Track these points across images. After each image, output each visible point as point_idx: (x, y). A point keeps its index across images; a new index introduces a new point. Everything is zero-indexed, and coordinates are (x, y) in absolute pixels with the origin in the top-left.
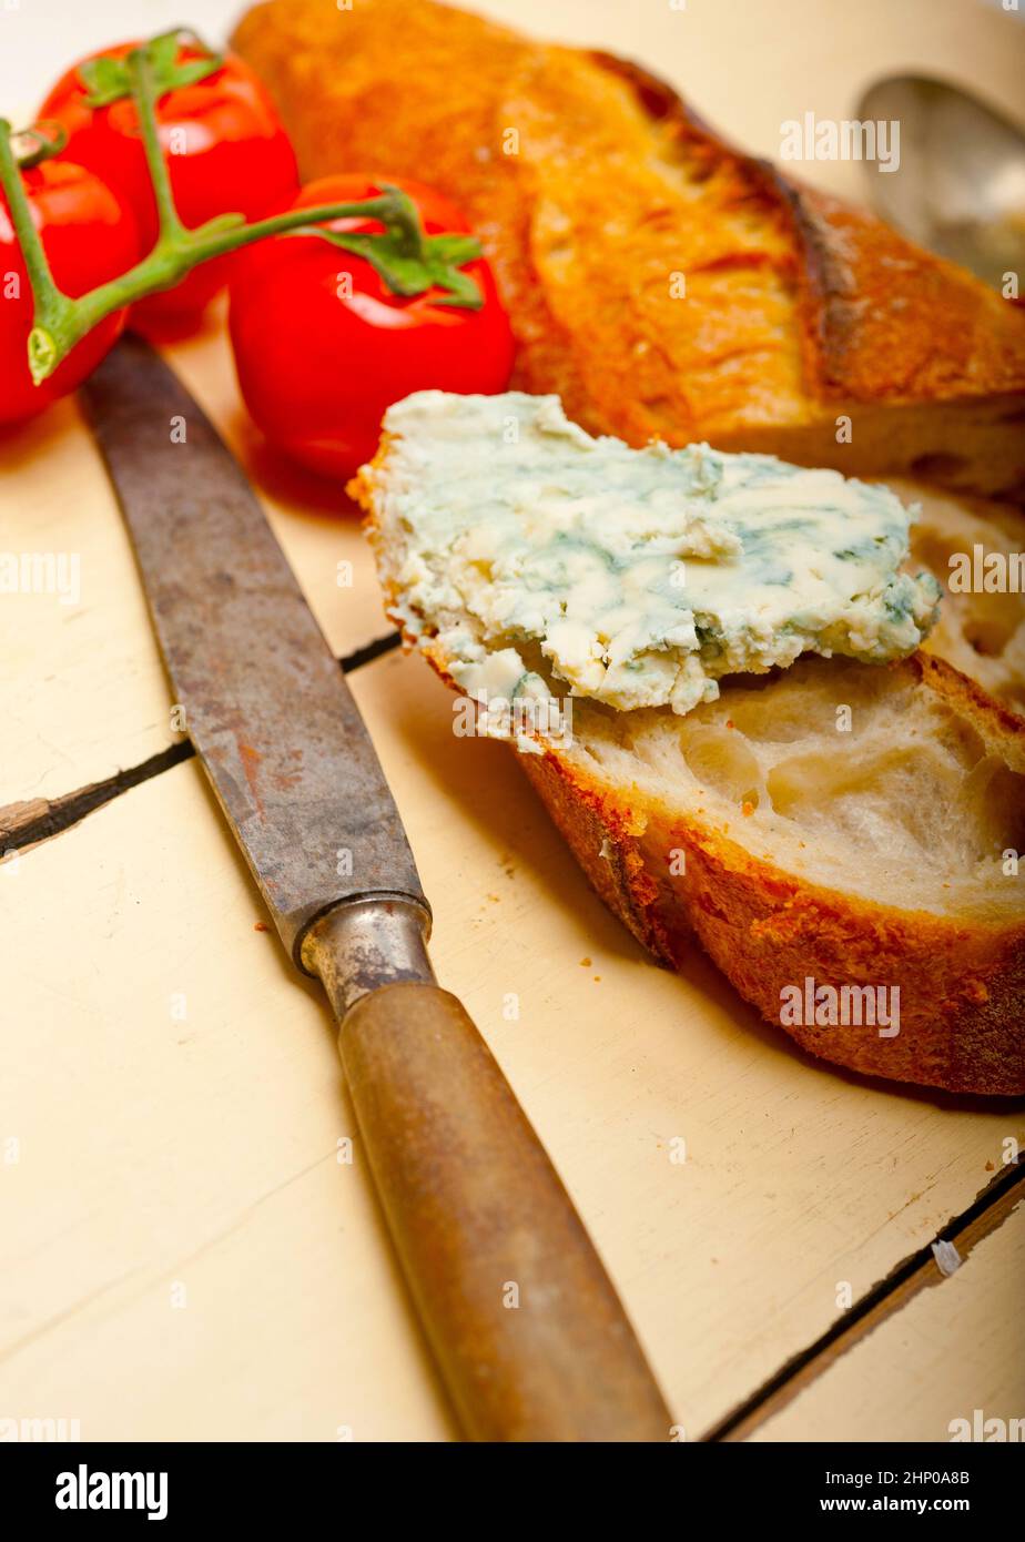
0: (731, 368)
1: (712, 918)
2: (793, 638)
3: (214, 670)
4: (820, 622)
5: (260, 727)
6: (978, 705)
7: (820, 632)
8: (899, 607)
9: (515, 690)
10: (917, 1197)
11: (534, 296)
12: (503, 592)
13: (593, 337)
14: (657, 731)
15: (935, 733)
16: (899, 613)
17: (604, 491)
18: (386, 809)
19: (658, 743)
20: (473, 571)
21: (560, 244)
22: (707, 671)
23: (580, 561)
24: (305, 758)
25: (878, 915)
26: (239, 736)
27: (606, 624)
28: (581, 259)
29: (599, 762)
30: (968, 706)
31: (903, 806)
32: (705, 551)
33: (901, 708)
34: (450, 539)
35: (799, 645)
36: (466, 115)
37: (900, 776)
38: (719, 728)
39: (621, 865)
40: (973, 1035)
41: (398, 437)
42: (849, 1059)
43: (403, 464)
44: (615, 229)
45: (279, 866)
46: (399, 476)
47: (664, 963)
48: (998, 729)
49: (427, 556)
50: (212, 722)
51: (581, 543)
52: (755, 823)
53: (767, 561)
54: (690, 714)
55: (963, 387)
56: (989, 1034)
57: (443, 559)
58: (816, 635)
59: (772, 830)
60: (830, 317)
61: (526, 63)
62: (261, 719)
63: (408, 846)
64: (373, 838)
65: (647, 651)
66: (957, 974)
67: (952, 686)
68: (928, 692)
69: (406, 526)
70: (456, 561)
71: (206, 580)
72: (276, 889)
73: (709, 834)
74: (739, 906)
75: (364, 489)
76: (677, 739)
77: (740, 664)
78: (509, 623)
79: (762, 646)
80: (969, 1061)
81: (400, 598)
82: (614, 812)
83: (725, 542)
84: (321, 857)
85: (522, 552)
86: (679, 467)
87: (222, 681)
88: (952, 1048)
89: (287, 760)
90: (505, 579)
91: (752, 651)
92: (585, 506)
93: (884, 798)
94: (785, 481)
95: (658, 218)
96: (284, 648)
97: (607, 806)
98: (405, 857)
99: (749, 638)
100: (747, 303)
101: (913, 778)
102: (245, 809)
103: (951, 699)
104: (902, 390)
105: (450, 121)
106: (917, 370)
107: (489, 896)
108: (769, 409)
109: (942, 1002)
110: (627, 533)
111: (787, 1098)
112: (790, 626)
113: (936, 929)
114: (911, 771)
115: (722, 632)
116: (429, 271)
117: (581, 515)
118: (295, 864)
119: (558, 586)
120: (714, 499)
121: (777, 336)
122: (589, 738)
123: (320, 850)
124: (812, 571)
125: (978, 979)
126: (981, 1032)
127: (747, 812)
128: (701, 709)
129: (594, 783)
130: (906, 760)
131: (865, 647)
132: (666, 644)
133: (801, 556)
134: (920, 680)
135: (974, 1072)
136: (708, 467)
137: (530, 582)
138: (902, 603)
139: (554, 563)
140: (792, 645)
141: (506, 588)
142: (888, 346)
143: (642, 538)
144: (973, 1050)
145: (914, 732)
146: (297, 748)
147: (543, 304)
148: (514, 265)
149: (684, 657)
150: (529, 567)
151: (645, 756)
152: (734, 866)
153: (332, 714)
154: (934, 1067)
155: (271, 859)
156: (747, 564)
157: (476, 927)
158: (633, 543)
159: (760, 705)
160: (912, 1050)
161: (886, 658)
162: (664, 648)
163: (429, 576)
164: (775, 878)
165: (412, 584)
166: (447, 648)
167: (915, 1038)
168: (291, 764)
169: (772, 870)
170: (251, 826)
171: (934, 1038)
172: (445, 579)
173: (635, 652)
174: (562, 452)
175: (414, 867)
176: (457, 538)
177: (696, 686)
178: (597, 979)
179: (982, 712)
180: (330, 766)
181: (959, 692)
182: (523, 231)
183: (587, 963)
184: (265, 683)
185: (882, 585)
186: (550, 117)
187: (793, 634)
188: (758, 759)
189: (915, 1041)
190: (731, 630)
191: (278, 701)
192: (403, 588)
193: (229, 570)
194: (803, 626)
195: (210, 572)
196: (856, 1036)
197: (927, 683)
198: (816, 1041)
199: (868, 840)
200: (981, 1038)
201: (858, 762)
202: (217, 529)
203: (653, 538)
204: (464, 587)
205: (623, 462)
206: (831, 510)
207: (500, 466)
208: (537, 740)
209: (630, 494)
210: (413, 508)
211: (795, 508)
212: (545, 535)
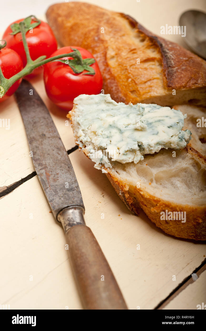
0: (149, 83)
1: (144, 206)
2: (159, 146)
3: (41, 156)
4: (165, 142)
5: (50, 168)
6: (200, 157)
7: (165, 144)
8: (181, 138)
9: (101, 160)
10: (188, 264)
11: (108, 69)
12: (98, 138)
13: (120, 78)
14: (131, 167)
15: (191, 164)
16: (181, 139)
17: (119, 115)
18: (76, 185)
19: (132, 169)
20: (92, 133)
21: (113, 57)
22: (141, 153)
23: (114, 131)
24: (59, 175)
25: (177, 206)
26: (46, 171)
27: (119, 145)
28: (117, 61)
29: (119, 175)
30: (197, 158)
31: (184, 179)
32: (140, 128)
33: (184, 158)
35: (160, 147)
36: (93, 30)
37: (184, 173)
38: (144, 166)
39: (124, 196)
40: (200, 229)
41: (77, 105)
42: (174, 234)
43: (78, 110)
44: (124, 54)
45: (53, 199)
46: (77, 113)
47: (135, 215)
48: (204, 163)
49: (83, 130)
50: (40, 168)
51: (114, 127)
52: (152, 187)
53: (153, 130)
54: (137, 163)
55: (197, 85)
56: (203, 229)
57: (86, 131)
58: (164, 145)
59: (155, 188)
60: (168, 72)
61: (106, 17)
62: (51, 166)
63: (81, 193)
64: (73, 192)
65: (128, 151)
66: (195, 217)
67: (194, 153)
68: (189, 155)
69: (79, 124)
70: (89, 131)
71: (40, 136)
72: (52, 205)
73: (142, 190)
74: (149, 204)
75: (70, 116)
76: (135, 168)
77: (148, 152)
78: (99, 145)
79: (152, 148)
80: (199, 234)
81: (78, 139)
82: (122, 185)
83: (143, 126)
84: (62, 197)
85: (102, 129)
86: (136, 108)
87: (42, 158)
88: (195, 232)
89: (56, 175)
90: (99, 135)
91: (150, 149)
92: (115, 119)
93: (180, 178)
94: (158, 110)
95: (133, 51)
96: (56, 150)
97: (120, 184)
98: (80, 196)
99: (149, 147)
100: (152, 69)
101: (186, 174)
102: (46, 187)
103: (194, 156)
104: (184, 87)
105: (90, 31)
106: (188, 82)
107: (99, 202)
108: (156, 92)
109: (192, 223)
110: (124, 124)
111: (161, 243)
112: (158, 144)
113: (190, 208)
114: (186, 172)
115: (144, 146)
116: (83, 67)
117: (114, 121)
118: (57, 199)
119: (109, 137)
120: (143, 116)
121: (158, 76)
122: (117, 169)
123: (62, 195)
124: (163, 131)
125: (200, 218)
126: (201, 228)
127: (150, 184)
128: (140, 162)
129: (118, 179)
130: (185, 170)
131: (175, 147)
132: (132, 149)
133: (161, 128)
134: (187, 152)
135: (200, 236)
136: (141, 109)
137: (104, 136)
138: (182, 137)
139: (108, 132)
140: (159, 148)
141: (99, 138)
142: (181, 77)
143: (127, 125)
144: (200, 232)
145: (186, 164)
146: (57, 172)
147: (109, 71)
148: (103, 62)
149: (136, 151)
150: (104, 133)
151: (129, 173)
152: (147, 197)
153: (65, 164)
154: (192, 236)
155: (52, 198)
156: (149, 130)
157: (96, 209)
158: (125, 126)
159: (153, 160)
160: (187, 232)
161: (179, 149)
162: (131, 150)
163: (84, 135)
164: (155, 199)
165: (80, 136)
166: (87, 150)
167: (187, 230)
168: (56, 176)
169: (155, 197)
170: (48, 191)
171: (191, 230)
172: (87, 135)
173: (125, 151)
174: (111, 106)
175: (82, 198)
176: (89, 126)
177: (139, 157)
178: (121, 219)
179: (200, 159)
180: (65, 176)
181: (196, 155)
182: (105, 55)
183: (119, 215)
184: (51, 158)
185: (178, 133)
186: (110, 30)
187: (159, 145)
188: (153, 172)
189: (188, 231)
190: (145, 145)
191: (54, 162)
192: (79, 137)
193: (45, 133)
194: (161, 143)
195: (41, 134)
196: (175, 230)
197: (189, 153)
198: (167, 231)
199: (177, 187)
200: (201, 229)
201: (174, 171)
202: (42, 124)
203: (129, 125)
204: (91, 137)
205: (124, 108)
206: (167, 117)
207: (98, 110)
208: (106, 170)
209: (125, 115)
210: (80, 120)
211: (159, 117)
212: (107, 125)
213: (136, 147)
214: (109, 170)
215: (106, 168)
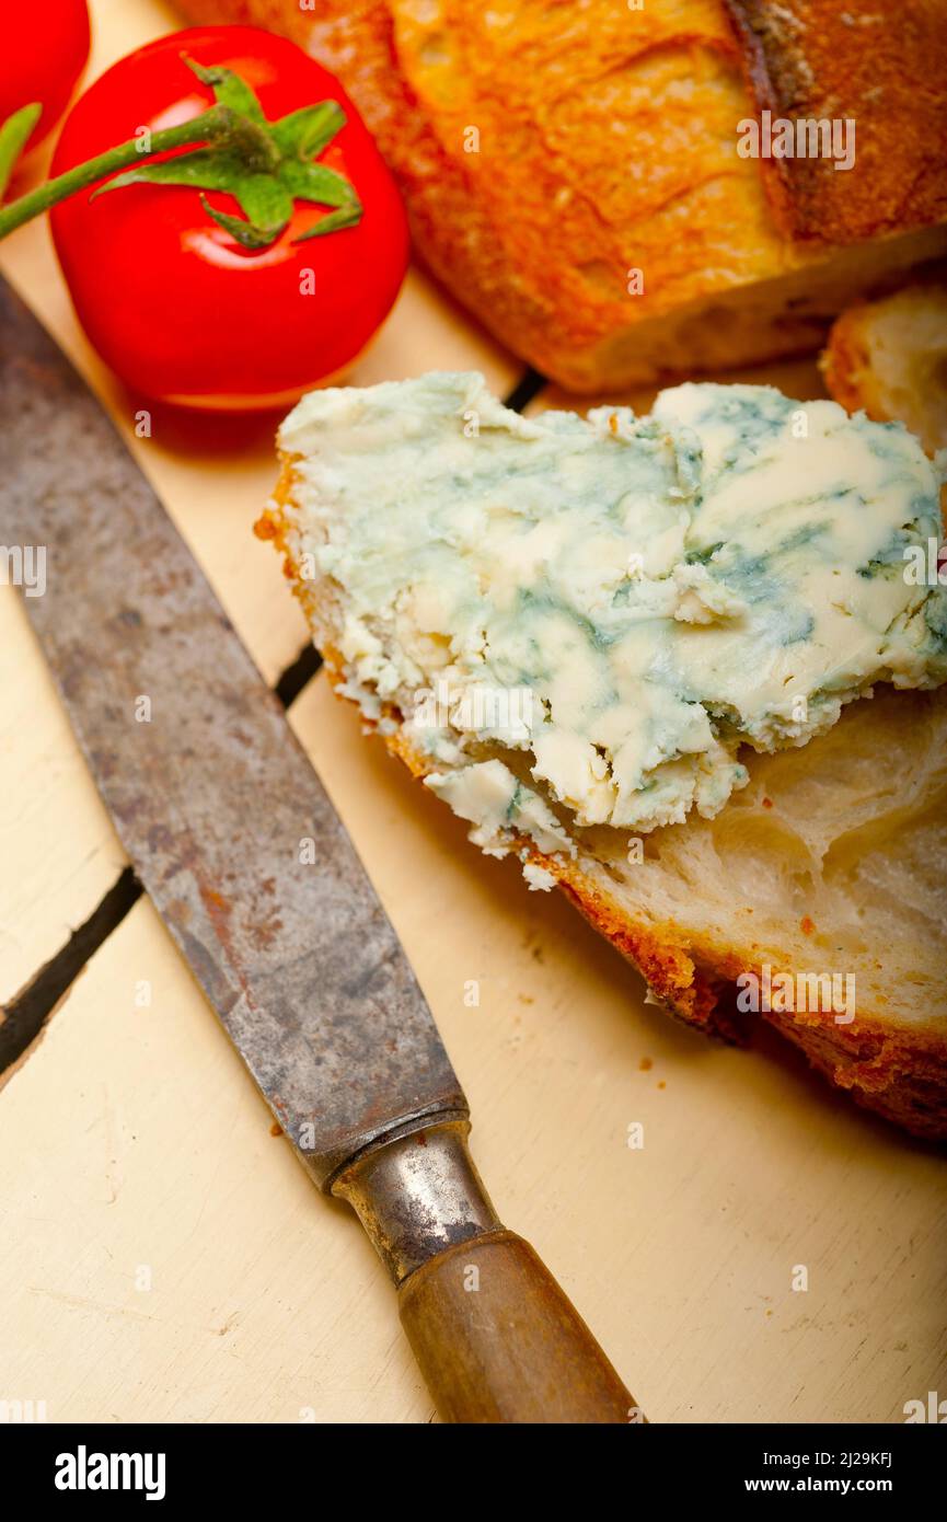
0: (679, 213)
2: (827, 706)
3: (148, 775)
4: (855, 676)
5: (219, 854)
7: (858, 685)
9: (509, 811)
13: (498, 177)
14: (684, 830)
16: (946, 639)
17: (564, 508)
18: (386, 943)
19: (688, 845)
20: (428, 643)
21: (433, 40)
23: (555, 632)
24: (278, 888)
26: (198, 875)
27: (602, 730)
28: (464, 68)
29: (624, 886)
32: (705, 621)
34: (391, 596)
35: (836, 707)
38: (757, 809)
41: (299, 457)
43: (314, 493)
45: (282, 1072)
46: (315, 513)
49: (368, 619)
50: (163, 860)
51: (551, 603)
52: (819, 942)
53: (779, 608)
54: (722, 812)
57: (387, 621)
58: (853, 689)
59: (839, 949)
62: (218, 841)
63: (422, 996)
64: (380, 995)
65: (659, 766)
69: (332, 581)
70: (404, 626)
71: (110, 627)
72: (286, 1111)
75: (276, 532)
76: (709, 837)
78: (485, 733)
79: (793, 729)
81: (348, 673)
82: (653, 958)
83: (726, 610)
84: (328, 1043)
85: (481, 618)
86: (649, 454)
87: (161, 790)
89: (259, 898)
90: (469, 665)
91: (782, 736)
92: (546, 539)
94: (776, 442)
96: (222, 713)
97: (644, 951)
98: (422, 1016)
102: (227, 993)
104: (893, 225)
106: (910, 194)
107: (521, 996)
110: (604, 585)
112: (818, 696)
115: (743, 722)
116: (287, 182)
117: (542, 556)
118: (300, 1064)
119: (536, 677)
120: (699, 503)
122: (605, 851)
123: (323, 1033)
124: (836, 606)
127: (806, 925)
128: (734, 800)
129: (623, 920)
131: (913, 684)
132: (679, 753)
133: (819, 588)
136: (685, 465)
137: (501, 672)
139: (523, 640)
140: (829, 710)
146: (265, 876)
147: (428, 132)
150: (494, 646)
151: (675, 868)
153: (296, 807)
155: (273, 1064)
156: (756, 618)
157: (515, 1050)
158: (611, 595)
162: (677, 758)
163: (373, 645)
165: (358, 657)
166: (415, 744)
168: (266, 902)
170: (240, 1019)
172: (395, 647)
173: (645, 773)
175: (433, 1028)
176: (400, 592)
177: (724, 776)
178: (662, 1086)
180: (312, 895)
183: (647, 1065)
184: (212, 778)
187: (827, 699)
190: (754, 719)
191: (231, 805)
192: (349, 660)
193: (134, 601)
194: (835, 688)
195: (112, 612)
202: (106, 536)
203: (635, 584)
204: (420, 660)
205: (577, 453)
206: (841, 494)
207: (430, 481)
208: (545, 867)
209: (595, 510)
210: (337, 561)
211: (799, 503)
212: (506, 596)
213: (702, 737)
214: (563, 865)
215: (547, 856)
